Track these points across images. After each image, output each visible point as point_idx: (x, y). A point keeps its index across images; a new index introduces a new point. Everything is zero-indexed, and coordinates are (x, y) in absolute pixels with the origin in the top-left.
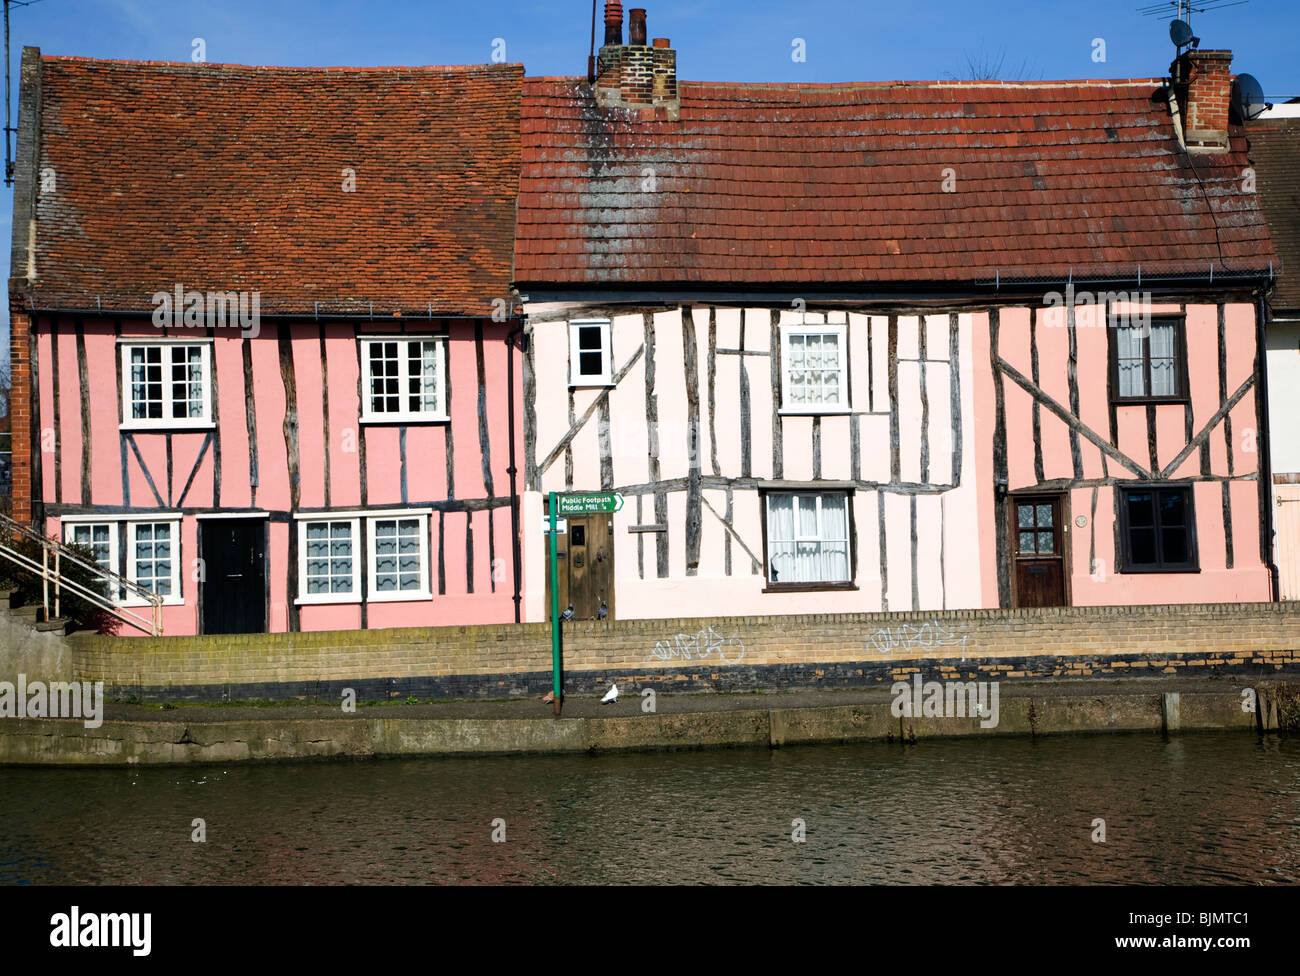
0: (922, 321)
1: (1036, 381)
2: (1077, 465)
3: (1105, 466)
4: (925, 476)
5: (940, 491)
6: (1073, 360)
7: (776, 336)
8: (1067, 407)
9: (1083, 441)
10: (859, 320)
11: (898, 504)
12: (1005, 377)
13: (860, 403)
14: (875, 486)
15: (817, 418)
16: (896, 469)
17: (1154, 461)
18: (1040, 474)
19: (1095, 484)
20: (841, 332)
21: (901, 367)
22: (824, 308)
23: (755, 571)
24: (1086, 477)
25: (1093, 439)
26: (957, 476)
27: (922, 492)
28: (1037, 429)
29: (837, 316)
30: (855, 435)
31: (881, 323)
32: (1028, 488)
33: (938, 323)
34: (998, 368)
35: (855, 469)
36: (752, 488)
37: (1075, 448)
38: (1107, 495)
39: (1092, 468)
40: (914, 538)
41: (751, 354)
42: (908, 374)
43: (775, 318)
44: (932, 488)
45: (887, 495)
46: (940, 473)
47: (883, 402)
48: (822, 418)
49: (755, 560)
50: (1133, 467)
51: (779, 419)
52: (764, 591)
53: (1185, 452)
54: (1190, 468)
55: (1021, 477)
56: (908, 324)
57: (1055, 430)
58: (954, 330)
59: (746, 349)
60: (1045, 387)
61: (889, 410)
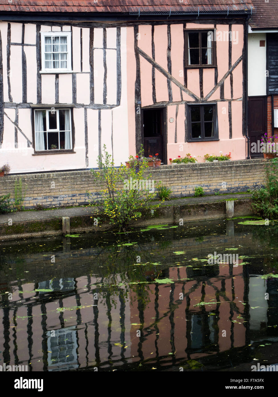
0: (105, 30)
1: (154, 58)
2: (170, 95)
3: (182, 95)
4: (105, 101)
5: (111, 108)
6: (169, 49)
7: (39, 37)
8: (166, 69)
9: (172, 84)
10: (76, 30)
11: (93, 114)
12: (141, 57)
13: (77, 68)
14: (83, 106)
15: (57, 75)
16: (92, 98)
17: (202, 93)
18: (154, 99)
19: (178, 103)
20: (69, 35)
21: (95, 51)
22: (61, 25)
23: (29, 146)
24: (174, 100)
25: (177, 84)
26: (119, 100)
27: (103, 108)
28: (154, 80)
29: (66, 28)
30: (74, 83)
31: (86, 31)
32: (150, 106)
33: (112, 32)
34: (138, 52)
35: (74, 98)
36: (27, 107)
37: (169, 88)
38: (182, 108)
39: (176, 97)
40: (100, 129)
41: (27, 45)
42: (98, 54)
43: (38, 29)
44: (108, 106)
45: (88, 110)
46: (112, 99)
47: (87, 67)
48: (60, 75)
49: (28, 141)
50: (193, 96)
51: (39, 76)
52: (33, 155)
53: (214, 89)
54: (216, 96)
55: (147, 101)
56: (98, 32)
57: (161, 79)
58: (119, 35)
59: (25, 43)
60: (157, 61)
61: (89, 71)
